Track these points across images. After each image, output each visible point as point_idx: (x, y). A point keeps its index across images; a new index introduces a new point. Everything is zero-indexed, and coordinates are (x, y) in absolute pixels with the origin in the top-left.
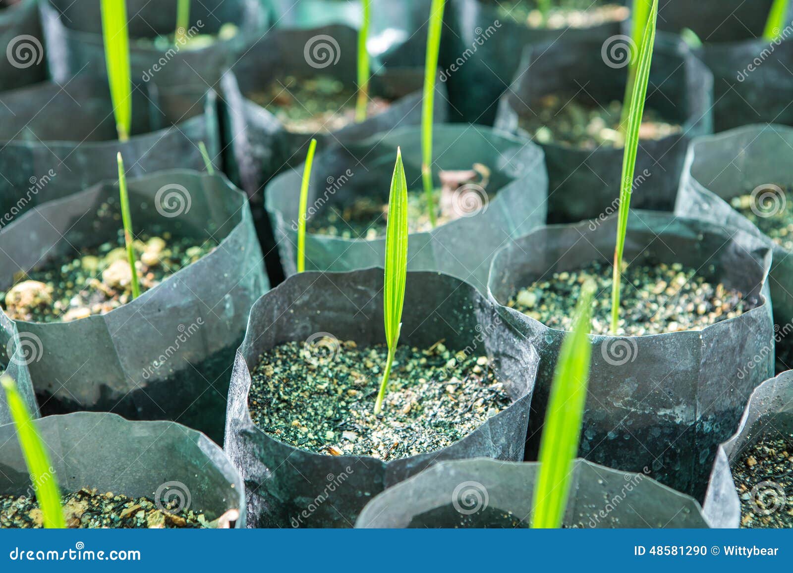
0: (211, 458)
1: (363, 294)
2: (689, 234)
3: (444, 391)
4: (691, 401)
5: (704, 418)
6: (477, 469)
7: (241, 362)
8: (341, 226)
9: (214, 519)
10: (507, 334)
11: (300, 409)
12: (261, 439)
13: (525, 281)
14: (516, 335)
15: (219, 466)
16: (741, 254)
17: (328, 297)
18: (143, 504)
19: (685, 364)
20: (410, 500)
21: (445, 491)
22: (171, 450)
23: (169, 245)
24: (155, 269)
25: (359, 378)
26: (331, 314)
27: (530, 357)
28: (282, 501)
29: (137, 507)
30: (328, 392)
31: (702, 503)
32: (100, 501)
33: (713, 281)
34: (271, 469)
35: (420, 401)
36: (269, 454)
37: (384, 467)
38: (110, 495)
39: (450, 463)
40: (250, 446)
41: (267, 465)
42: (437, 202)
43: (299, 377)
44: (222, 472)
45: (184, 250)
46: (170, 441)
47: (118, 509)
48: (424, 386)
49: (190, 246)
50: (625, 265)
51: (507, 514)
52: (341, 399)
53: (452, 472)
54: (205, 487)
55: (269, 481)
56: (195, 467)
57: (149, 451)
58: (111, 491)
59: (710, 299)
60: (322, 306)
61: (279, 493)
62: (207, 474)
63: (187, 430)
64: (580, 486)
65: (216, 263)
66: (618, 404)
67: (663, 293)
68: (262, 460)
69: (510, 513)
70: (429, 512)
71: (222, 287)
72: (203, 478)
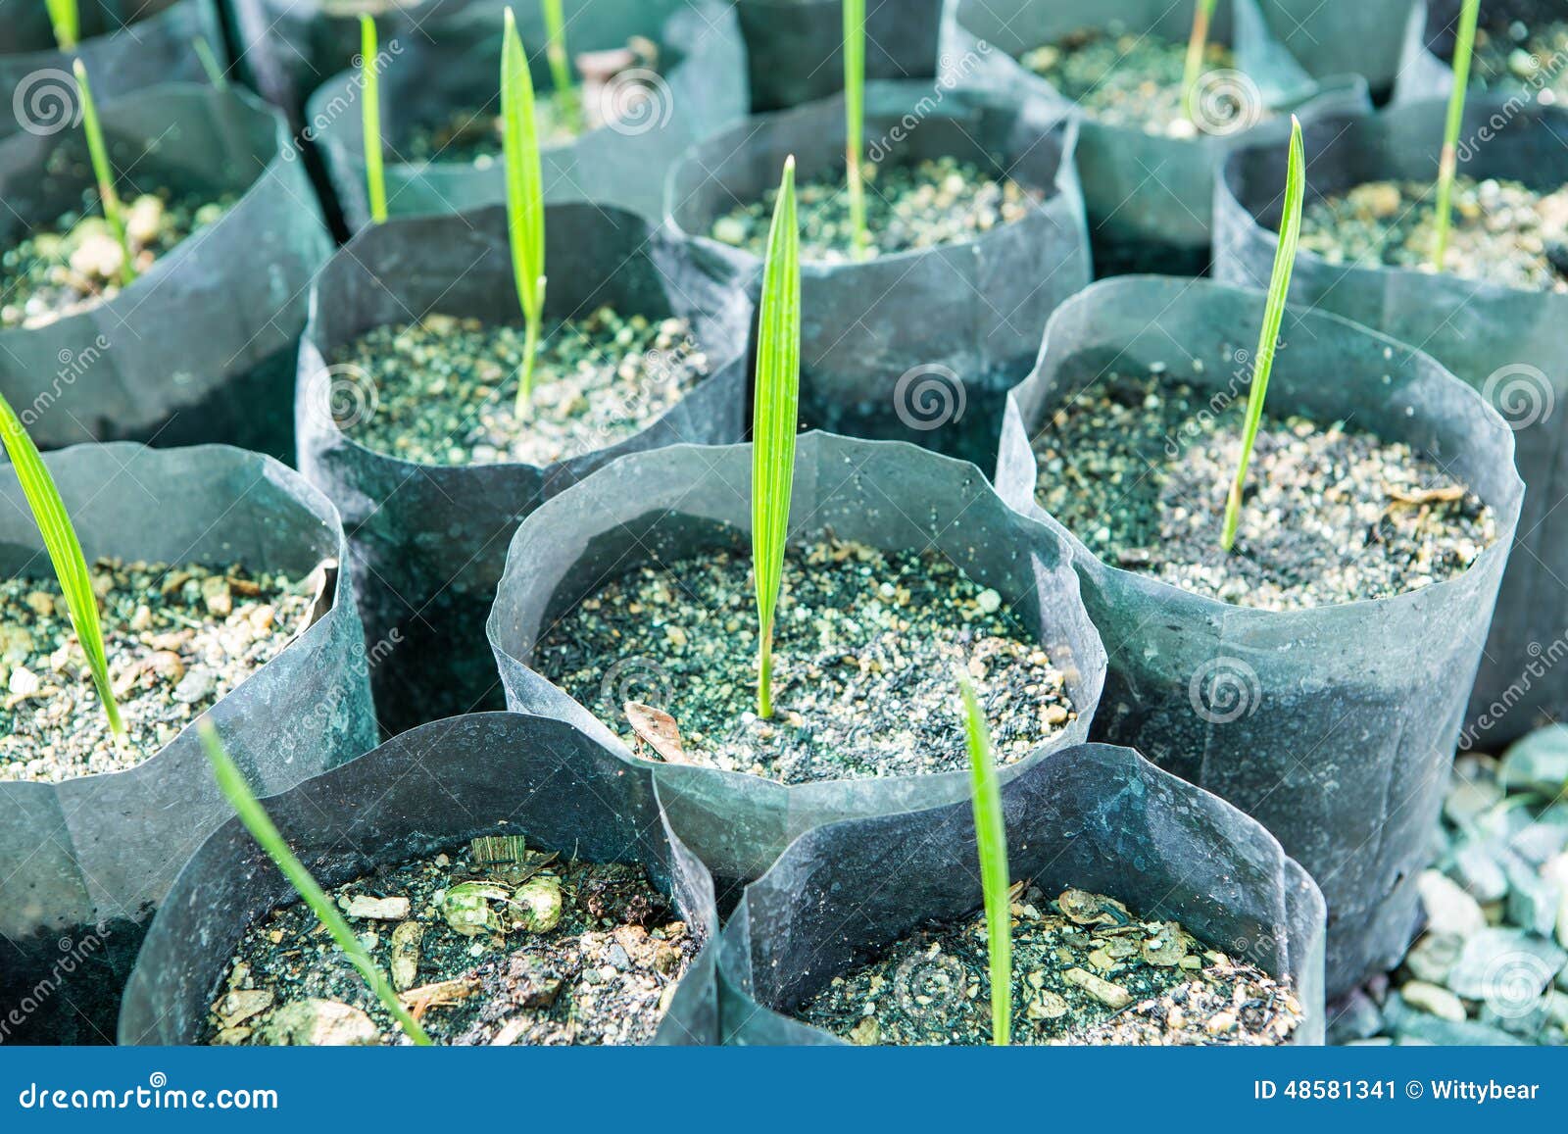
0: (287, 488)
1: (481, 246)
2: (956, 111)
3: (617, 377)
4: (971, 345)
5: (994, 369)
6: (673, 463)
7: (310, 356)
8: (433, 155)
9: (301, 578)
10: (702, 280)
11: (407, 421)
12: (355, 458)
13: (723, 207)
14: (715, 279)
15: (299, 498)
16: (1034, 133)
17: (428, 254)
18: (194, 571)
19: (958, 291)
20: (582, 515)
21: (630, 497)
22: (226, 488)
23: (169, 205)
24: (153, 245)
25: (490, 371)
26: (435, 282)
27: (737, 306)
28: (397, 544)
29: (184, 576)
30: (446, 396)
31: (991, 477)
32: (129, 575)
33: (999, 178)
34: (375, 499)
35: (584, 393)
36: (370, 477)
37: (540, 474)
38: (141, 565)
39: (633, 457)
40: (342, 470)
41: (369, 494)
42: (577, 106)
43: (399, 378)
44: (305, 506)
45: (192, 212)
46: (221, 475)
47: (157, 581)
48: (587, 369)
49: (203, 203)
50: (871, 170)
51: (722, 524)
52: (466, 402)
53: (638, 470)
54: (281, 535)
55: (375, 517)
56: (263, 507)
57: (191, 493)
58: (143, 558)
59: (997, 205)
60: (422, 270)
61: (392, 533)
62: (284, 515)
63: (246, 455)
64: (821, 471)
65: (249, 221)
66: (870, 361)
67: (931, 205)
68: (361, 488)
69: (727, 522)
70: (611, 532)
71: (263, 255)
72: (277, 521)
